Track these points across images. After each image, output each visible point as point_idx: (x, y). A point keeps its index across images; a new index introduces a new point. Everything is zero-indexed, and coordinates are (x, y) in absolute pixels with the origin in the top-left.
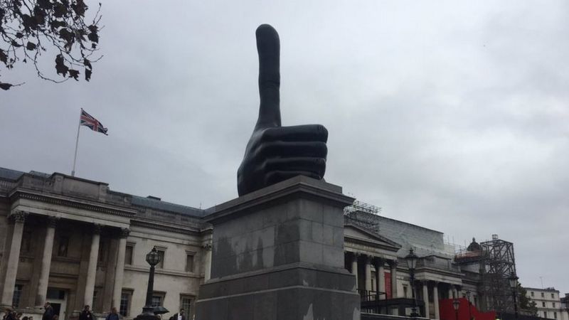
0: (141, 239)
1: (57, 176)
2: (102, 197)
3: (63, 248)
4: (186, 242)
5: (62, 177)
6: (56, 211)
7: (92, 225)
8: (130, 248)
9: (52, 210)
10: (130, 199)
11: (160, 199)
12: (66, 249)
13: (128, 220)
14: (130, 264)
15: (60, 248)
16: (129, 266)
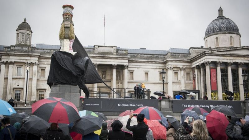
0: (136, 68)
1: (95, 47)
2: (114, 52)
3: (104, 76)
4: (158, 67)
5: (97, 47)
6: (97, 61)
7: (112, 65)
8: (132, 73)
9: (95, 61)
10: (127, 51)
11: (145, 49)
12: (105, 76)
13: (127, 61)
14: (133, 80)
15: (103, 76)
16: (132, 81)
